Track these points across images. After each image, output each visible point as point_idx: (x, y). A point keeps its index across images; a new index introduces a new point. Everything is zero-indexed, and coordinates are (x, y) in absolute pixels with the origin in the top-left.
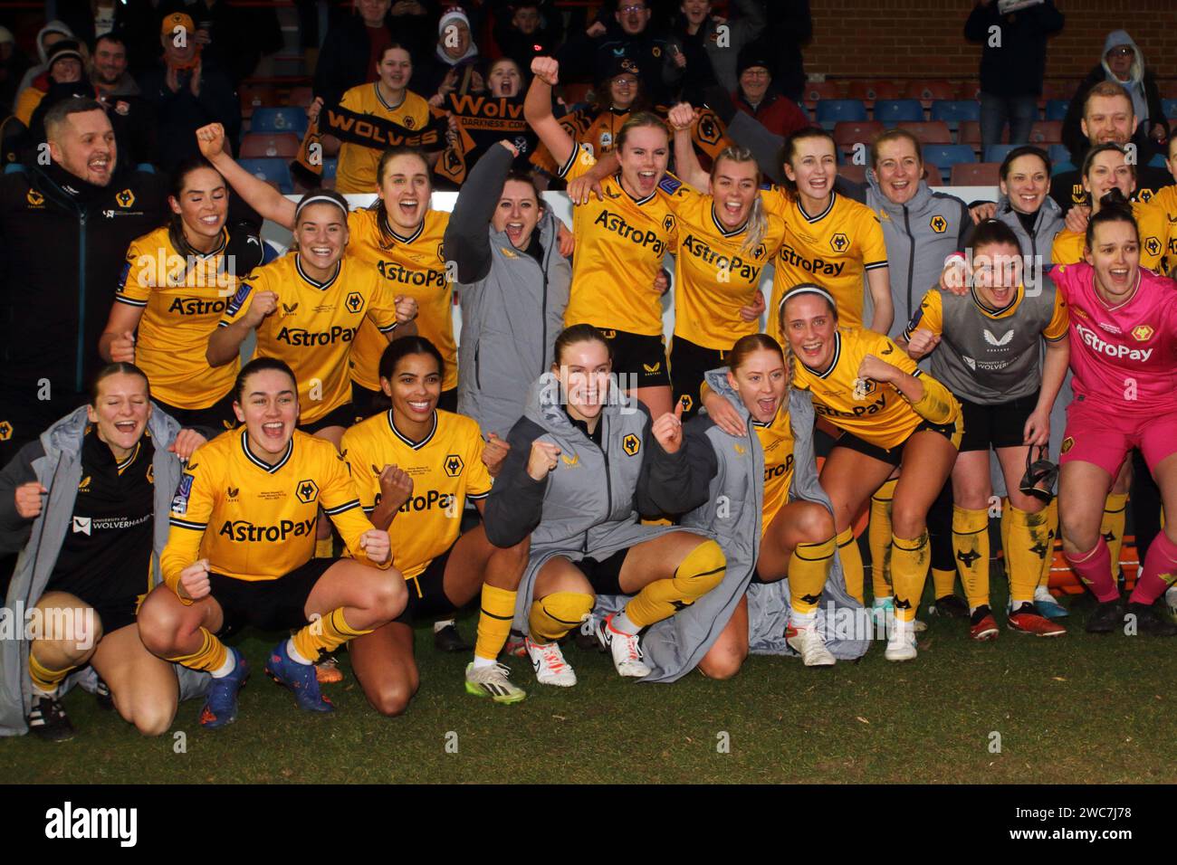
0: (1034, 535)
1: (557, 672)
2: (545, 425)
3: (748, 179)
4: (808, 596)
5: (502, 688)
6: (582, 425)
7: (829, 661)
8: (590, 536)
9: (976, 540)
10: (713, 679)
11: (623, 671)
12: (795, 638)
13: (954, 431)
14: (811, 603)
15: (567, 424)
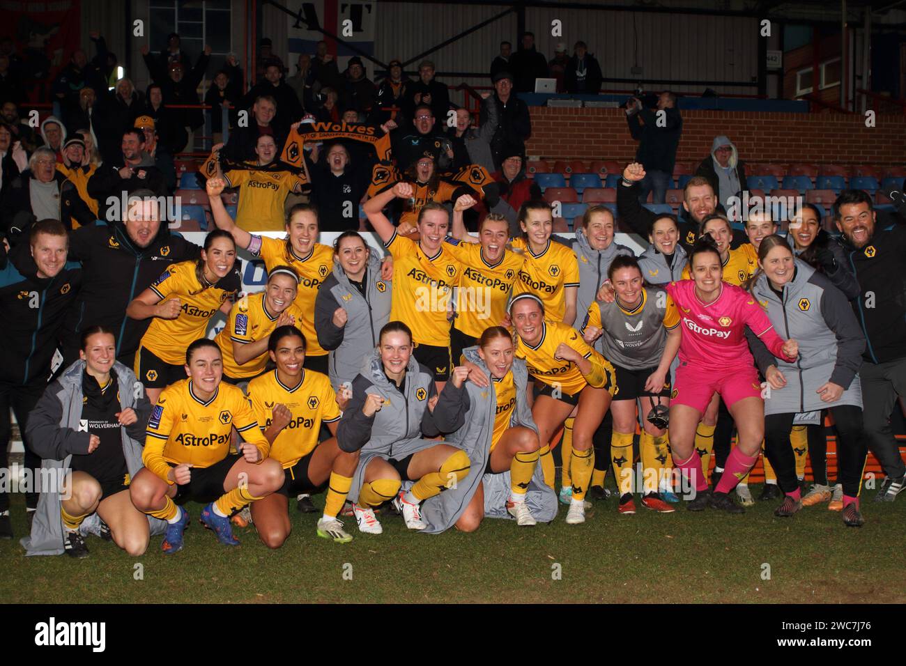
0: (658, 450)
1: (371, 525)
2: (372, 380)
3: (501, 232)
4: (522, 484)
5: (339, 534)
6: (393, 382)
7: (533, 523)
8: (393, 446)
9: (625, 451)
10: (463, 532)
11: (410, 526)
12: (514, 508)
13: (611, 386)
14: (523, 488)
15: (386, 381)
